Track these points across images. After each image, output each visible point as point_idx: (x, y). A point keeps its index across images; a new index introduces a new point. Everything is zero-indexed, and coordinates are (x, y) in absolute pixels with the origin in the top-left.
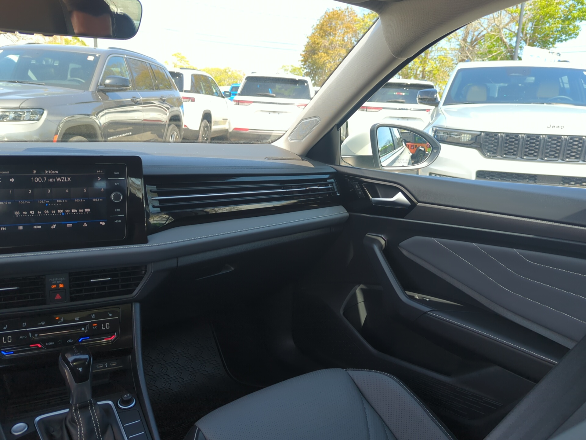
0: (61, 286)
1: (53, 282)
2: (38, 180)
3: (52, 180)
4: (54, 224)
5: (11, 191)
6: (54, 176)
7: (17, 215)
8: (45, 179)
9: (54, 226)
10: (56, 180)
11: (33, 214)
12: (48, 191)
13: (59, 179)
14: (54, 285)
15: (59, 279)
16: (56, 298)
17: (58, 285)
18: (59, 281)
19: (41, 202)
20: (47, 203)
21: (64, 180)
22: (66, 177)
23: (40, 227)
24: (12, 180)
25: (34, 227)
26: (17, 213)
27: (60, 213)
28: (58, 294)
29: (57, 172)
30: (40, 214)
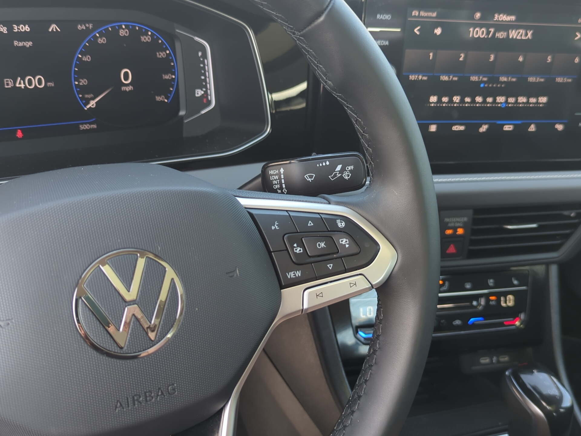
0: (460, 231)
1: (450, 225)
2: (479, 33)
3: (502, 35)
4: (485, 124)
5: (431, 54)
6: (506, 27)
7: (433, 103)
8: (491, 31)
9: (484, 129)
10: (508, 35)
11: (458, 103)
12: (489, 58)
13: (513, 34)
14: (449, 228)
15: (458, 219)
16: (447, 252)
17: (455, 229)
18: (458, 222)
19: (474, 78)
20: (485, 82)
21: (521, 35)
22: (527, 28)
23: (462, 128)
24: (438, 31)
25: (453, 127)
26: (433, 99)
27: (499, 103)
28: (452, 245)
29: (513, 18)
30: (468, 102)
